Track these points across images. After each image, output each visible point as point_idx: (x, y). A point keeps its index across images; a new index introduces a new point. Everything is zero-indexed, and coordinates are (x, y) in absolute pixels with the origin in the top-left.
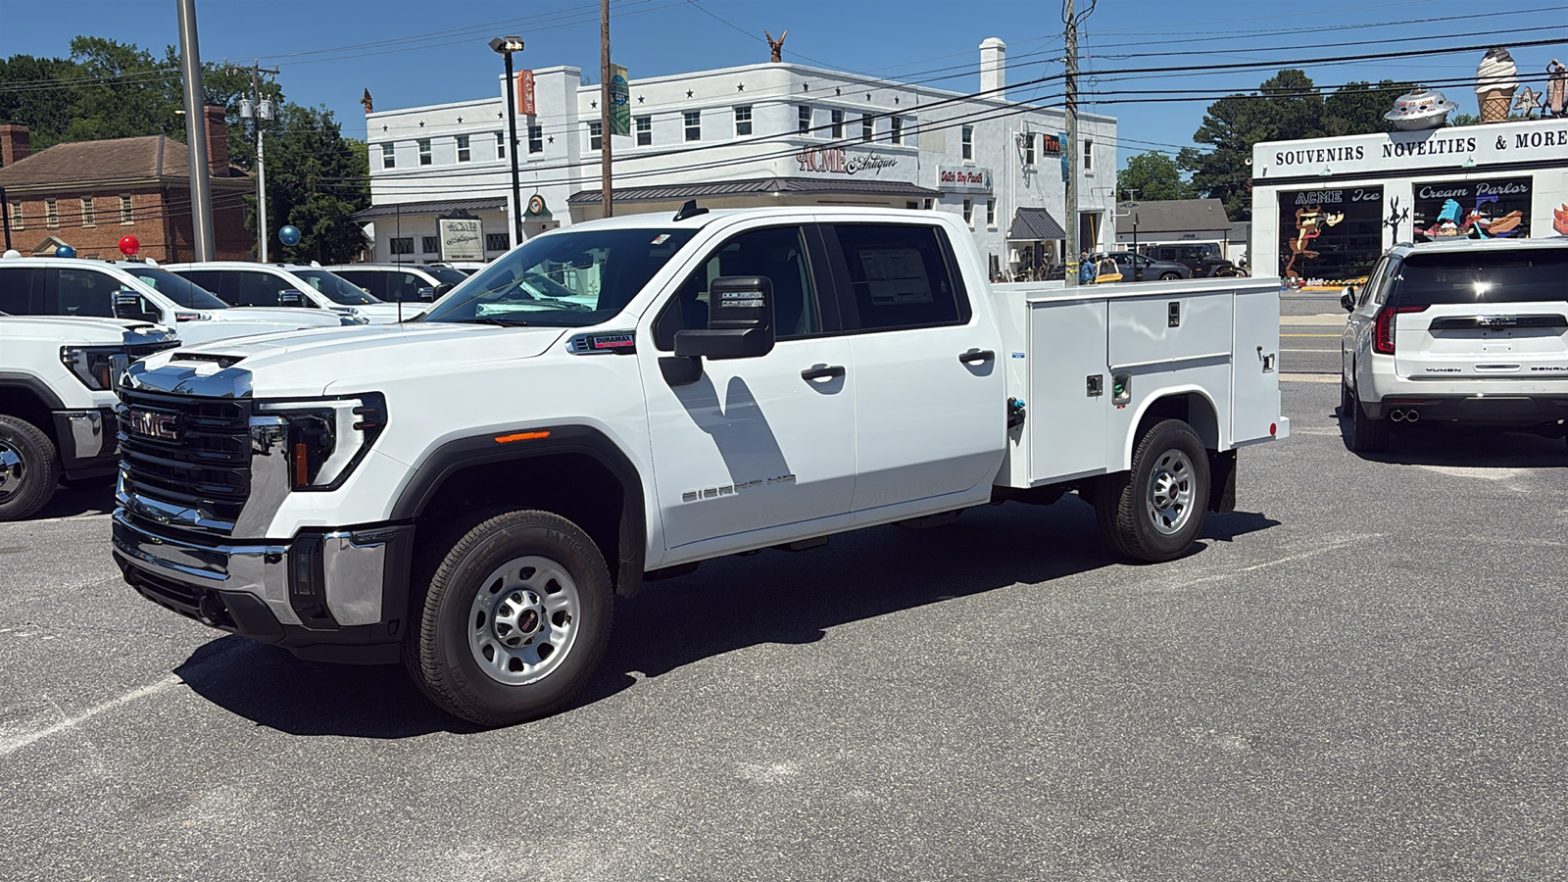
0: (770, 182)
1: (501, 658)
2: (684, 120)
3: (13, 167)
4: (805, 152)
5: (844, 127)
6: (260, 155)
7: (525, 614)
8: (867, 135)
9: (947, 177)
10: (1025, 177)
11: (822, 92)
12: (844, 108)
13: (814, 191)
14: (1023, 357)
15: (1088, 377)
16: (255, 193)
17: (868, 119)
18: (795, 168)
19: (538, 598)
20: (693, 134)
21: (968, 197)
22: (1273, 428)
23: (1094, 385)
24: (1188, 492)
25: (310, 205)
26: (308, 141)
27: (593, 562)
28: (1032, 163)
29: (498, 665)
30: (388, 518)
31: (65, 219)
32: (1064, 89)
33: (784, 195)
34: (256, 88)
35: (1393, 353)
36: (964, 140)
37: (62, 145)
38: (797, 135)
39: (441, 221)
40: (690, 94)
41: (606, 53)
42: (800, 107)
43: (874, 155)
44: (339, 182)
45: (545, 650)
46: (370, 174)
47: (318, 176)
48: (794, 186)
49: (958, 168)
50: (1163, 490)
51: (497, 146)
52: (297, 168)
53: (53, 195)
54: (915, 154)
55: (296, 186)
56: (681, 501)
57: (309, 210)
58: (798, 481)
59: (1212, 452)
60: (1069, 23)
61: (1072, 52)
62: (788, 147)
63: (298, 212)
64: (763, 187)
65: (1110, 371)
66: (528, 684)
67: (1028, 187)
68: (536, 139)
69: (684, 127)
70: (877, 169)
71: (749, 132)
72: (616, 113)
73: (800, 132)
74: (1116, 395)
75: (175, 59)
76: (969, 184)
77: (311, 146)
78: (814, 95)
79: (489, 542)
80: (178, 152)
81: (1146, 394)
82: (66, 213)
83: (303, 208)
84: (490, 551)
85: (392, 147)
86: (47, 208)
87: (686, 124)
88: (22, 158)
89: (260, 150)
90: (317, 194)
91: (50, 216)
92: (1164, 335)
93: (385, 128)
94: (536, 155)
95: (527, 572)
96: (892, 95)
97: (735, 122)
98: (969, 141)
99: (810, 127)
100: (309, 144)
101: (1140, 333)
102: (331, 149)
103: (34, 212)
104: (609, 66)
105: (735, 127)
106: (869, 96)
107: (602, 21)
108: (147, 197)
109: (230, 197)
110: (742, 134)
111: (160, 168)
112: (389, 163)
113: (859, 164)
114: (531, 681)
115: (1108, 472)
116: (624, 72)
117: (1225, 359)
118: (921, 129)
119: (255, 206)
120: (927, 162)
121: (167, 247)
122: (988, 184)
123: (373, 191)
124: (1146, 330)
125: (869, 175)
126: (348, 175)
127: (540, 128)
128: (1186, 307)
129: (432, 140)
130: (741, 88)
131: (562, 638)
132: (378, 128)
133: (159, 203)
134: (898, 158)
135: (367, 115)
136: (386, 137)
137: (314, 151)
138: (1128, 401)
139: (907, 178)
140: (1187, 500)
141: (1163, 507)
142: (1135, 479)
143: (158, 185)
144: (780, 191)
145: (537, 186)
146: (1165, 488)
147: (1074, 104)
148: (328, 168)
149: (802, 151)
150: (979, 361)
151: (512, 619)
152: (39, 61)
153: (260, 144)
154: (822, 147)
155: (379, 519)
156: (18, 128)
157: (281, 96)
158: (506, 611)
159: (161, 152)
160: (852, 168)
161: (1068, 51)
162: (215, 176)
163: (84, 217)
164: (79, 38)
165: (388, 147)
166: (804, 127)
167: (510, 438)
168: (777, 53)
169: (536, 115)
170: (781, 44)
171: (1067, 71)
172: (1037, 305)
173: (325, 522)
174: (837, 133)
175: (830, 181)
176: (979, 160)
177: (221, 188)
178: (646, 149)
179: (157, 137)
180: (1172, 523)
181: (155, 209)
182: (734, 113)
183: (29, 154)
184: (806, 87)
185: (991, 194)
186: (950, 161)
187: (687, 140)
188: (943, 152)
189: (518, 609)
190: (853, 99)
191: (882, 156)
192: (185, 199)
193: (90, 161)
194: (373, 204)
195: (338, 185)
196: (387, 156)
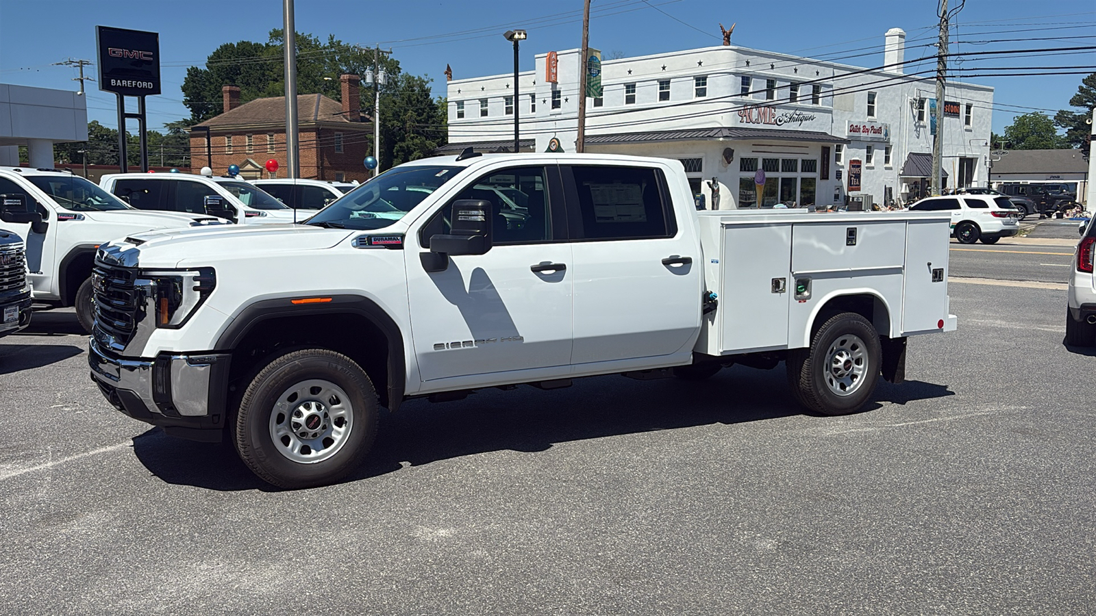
0: (717, 131)
1: (295, 445)
2: (658, 86)
3: (229, 114)
4: (744, 110)
5: (776, 92)
6: (377, 108)
7: (311, 417)
8: (793, 98)
9: (854, 129)
10: (916, 130)
11: (760, 67)
12: (776, 78)
13: (749, 137)
14: (717, 262)
15: (773, 279)
16: (373, 133)
17: (794, 86)
18: (736, 121)
19: (323, 408)
20: (664, 96)
21: (870, 144)
22: (941, 323)
23: (777, 285)
24: (861, 367)
25: (408, 142)
26: (409, 99)
27: (362, 387)
28: (923, 120)
29: (293, 449)
30: (212, 349)
31: (257, 148)
32: (936, 66)
33: (727, 139)
34: (376, 63)
35: (1092, 272)
36: (869, 103)
37: (259, 100)
38: (739, 97)
40: (664, 68)
41: (586, 41)
42: (742, 77)
43: (798, 112)
44: (428, 127)
45: (328, 442)
46: (448, 122)
47: (414, 122)
48: (735, 133)
49: (864, 122)
50: (839, 364)
51: (531, 104)
52: (401, 117)
53: (252, 132)
54: (830, 112)
55: (400, 129)
56: (432, 350)
57: (407, 146)
58: (526, 341)
59: (885, 338)
60: (942, 18)
61: (944, 39)
62: (732, 105)
63: (400, 147)
64: (711, 134)
65: (793, 275)
66: (313, 463)
67: (918, 138)
68: (557, 99)
69: (659, 91)
70: (800, 122)
71: (704, 95)
72: (591, 82)
73: (742, 95)
74: (798, 293)
75: (334, 44)
76: (871, 135)
77: (411, 103)
78: (754, 68)
79: (286, 367)
80: (329, 105)
81: (823, 294)
82: (258, 144)
83: (403, 144)
84: (286, 374)
85: (463, 104)
86: (247, 140)
87: (660, 89)
88: (235, 107)
89: (377, 105)
90: (413, 135)
91: (249, 145)
92: (842, 251)
93: (459, 91)
94: (557, 110)
95: (315, 390)
96: (814, 68)
97: (695, 87)
98: (873, 103)
99: (750, 91)
100: (409, 101)
101: (821, 250)
102: (423, 104)
103: (239, 143)
104: (587, 50)
105: (695, 91)
106: (796, 70)
107: (584, 19)
108: (307, 134)
109: (360, 135)
110: (699, 96)
111: (316, 116)
112: (461, 115)
113: (786, 119)
114: (315, 462)
115: (789, 348)
116: (598, 53)
117: (898, 271)
118: (835, 93)
119: (373, 141)
120: (839, 117)
121: (318, 167)
122: (886, 135)
123: (449, 134)
124: (826, 247)
125: (794, 126)
126: (433, 123)
127: (559, 92)
128: (862, 232)
129: (489, 100)
130: (700, 63)
131: (340, 435)
132: (456, 91)
133: (314, 138)
134: (816, 114)
135: (448, 82)
136: (459, 97)
137: (412, 106)
138: (809, 297)
139: (822, 129)
140: (861, 372)
141: (839, 376)
142: (814, 353)
143: (314, 127)
144: (724, 137)
145: (555, 132)
146: (841, 362)
147: (943, 77)
148: (421, 118)
149: (743, 108)
150: (677, 264)
151: (302, 420)
152: (254, 44)
153: (377, 101)
154: (757, 106)
155: (206, 349)
156: (234, 88)
157: (399, 69)
158: (299, 414)
159: (318, 105)
160: (780, 121)
161: (941, 38)
162: (350, 121)
163: (268, 146)
164: (274, 30)
165: (460, 104)
166: (745, 92)
167: (303, 301)
168: (727, 39)
169: (557, 83)
170: (731, 33)
171: (939, 53)
172: (728, 226)
173: (172, 348)
174: (770, 96)
175: (763, 130)
176: (879, 117)
177: (354, 129)
178: (631, 106)
179: (316, 95)
180: (847, 389)
181: (311, 142)
182: (695, 81)
183: (240, 105)
184: (748, 63)
185: (888, 142)
186: (858, 117)
187: (660, 100)
188: (852, 111)
189: (306, 413)
190: (784, 71)
191: (804, 113)
192: (331, 136)
193: (275, 110)
194: (449, 142)
195: (427, 129)
196: (459, 110)
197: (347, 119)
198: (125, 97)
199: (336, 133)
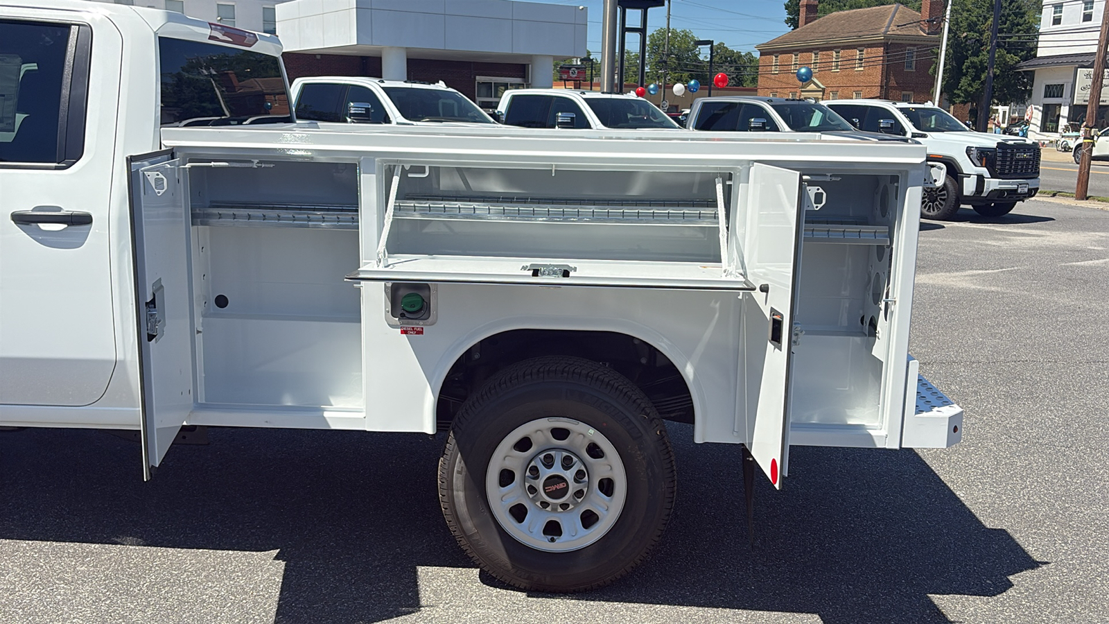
3: (801, 29)
6: (948, 17)
16: (939, 46)
25: (983, 57)
31: (822, 65)
37: (834, 13)
39: (1079, 69)
46: (1040, 31)
52: (978, 27)
53: (817, 49)
57: (981, 62)
63: (971, 62)
80: (907, 16)
82: (823, 61)
85: (1062, 6)
86: (813, 58)
88: (810, 22)
89: (948, 12)
103: (806, 60)
108: (875, 50)
111: (888, 29)
112: (1057, 21)
119: (937, 55)
121: (882, 87)
123: (1040, 44)
126: (1018, 32)
133: (882, 54)
143: (883, 41)
148: (1003, 27)
153: (949, 8)
156: (812, 2)
159: (894, 16)
162: (928, 34)
163: (833, 64)
165: (1058, 7)
177: (923, 43)
179: (895, 5)
181: (878, 59)
183: (814, 20)
192: (902, 51)
193: (847, 24)
194: (1038, 55)
195: (1008, 40)
196: (1055, 15)
197: (925, 32)
198: (627, 10)
199: (908, 48)
